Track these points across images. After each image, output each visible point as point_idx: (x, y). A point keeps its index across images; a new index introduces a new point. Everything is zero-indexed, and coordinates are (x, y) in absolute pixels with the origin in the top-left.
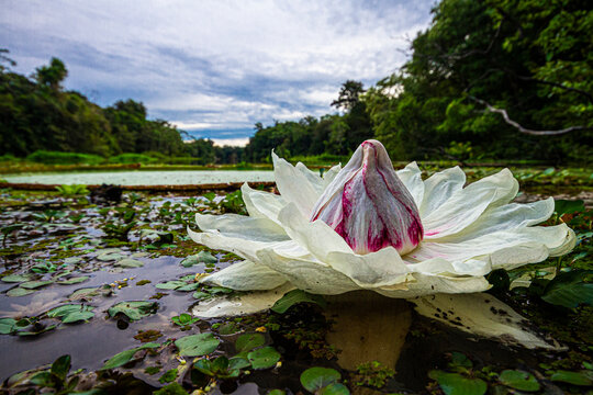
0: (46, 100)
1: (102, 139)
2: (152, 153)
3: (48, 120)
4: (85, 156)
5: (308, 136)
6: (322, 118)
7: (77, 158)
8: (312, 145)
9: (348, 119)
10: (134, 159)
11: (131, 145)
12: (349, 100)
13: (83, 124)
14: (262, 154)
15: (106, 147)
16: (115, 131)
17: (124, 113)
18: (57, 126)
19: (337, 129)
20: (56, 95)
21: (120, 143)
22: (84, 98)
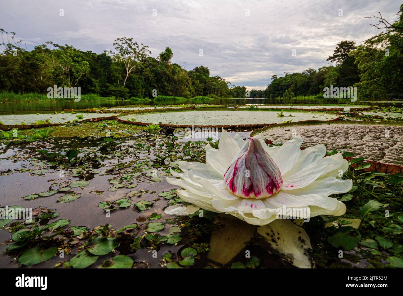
0: (163, 70)
1: (187, 89)
2: (212, 95)
3: (164, 79)
4: (179, 98)
5: (308, 82)
6: (320, 69)
7: (175, 99)
8: (311, 88)
9: (340, 69)
10: (202, 99)
11: (201, 91)
12: (342, 55)
13: (179, 81)
14: (275, 95)
15: (189, 93)
16: (193, 84)
17: (198, 74)
18: (167, 83)
19: (330, 77)
20: (167, 66)
21: (196, 90)
22: (180, 67)
